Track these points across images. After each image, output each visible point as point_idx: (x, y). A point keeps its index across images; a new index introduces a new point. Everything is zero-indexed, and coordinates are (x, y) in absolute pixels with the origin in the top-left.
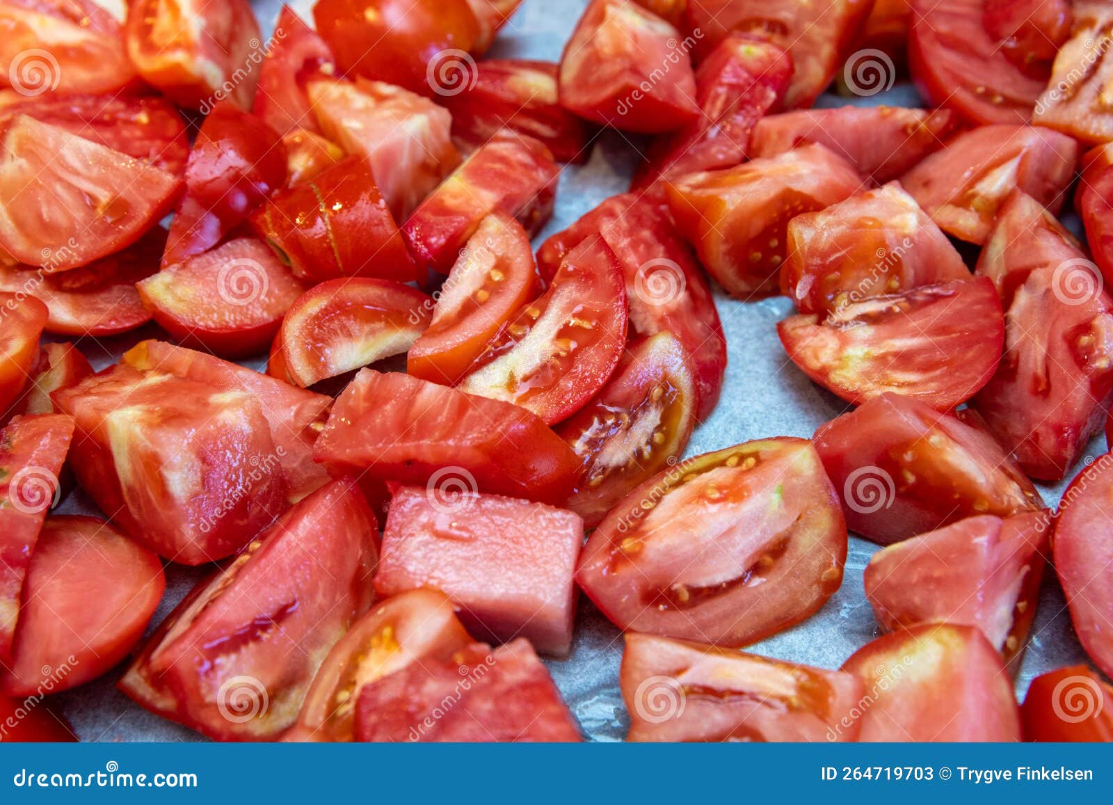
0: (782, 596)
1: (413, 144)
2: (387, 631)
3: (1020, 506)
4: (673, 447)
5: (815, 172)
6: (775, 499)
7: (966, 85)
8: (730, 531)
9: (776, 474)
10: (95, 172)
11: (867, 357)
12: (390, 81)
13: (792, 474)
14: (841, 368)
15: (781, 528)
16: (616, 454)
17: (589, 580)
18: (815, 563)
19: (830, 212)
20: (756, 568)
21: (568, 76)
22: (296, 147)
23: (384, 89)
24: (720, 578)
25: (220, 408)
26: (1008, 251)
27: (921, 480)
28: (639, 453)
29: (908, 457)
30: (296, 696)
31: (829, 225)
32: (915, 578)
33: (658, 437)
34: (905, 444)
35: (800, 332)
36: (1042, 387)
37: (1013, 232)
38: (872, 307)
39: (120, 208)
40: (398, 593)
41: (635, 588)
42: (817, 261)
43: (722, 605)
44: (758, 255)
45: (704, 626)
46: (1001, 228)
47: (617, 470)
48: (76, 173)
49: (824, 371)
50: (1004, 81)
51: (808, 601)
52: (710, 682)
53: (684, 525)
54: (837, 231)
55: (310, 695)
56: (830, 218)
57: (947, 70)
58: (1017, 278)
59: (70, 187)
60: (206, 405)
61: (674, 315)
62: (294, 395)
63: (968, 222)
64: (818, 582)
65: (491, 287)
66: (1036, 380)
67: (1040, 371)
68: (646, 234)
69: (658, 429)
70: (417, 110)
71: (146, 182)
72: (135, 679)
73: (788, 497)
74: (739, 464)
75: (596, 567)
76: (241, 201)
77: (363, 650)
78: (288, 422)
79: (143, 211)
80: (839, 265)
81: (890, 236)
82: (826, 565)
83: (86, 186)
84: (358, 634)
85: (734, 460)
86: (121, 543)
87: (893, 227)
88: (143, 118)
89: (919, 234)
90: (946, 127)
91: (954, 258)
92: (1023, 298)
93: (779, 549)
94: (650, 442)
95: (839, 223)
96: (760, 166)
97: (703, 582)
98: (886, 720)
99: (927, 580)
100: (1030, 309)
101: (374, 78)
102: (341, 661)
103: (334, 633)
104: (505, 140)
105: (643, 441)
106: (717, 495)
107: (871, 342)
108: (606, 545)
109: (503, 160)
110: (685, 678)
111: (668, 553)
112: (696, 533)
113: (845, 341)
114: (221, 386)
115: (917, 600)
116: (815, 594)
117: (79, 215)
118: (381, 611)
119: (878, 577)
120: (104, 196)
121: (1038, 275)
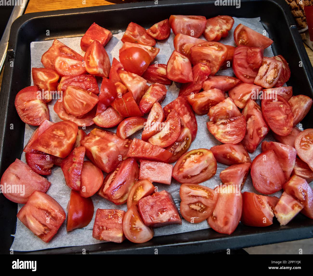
0: (206, 176)
1: (140, 88)
2: (141, 187)
3: (246, 161)
4: (188, 147)
5: (214, 95)
6: (206, 162)
7: (243, 75)
8: (198, 167)
9: (206, 158)
10: (83, 98)
11: (222, 132)
12: (135, 73)
13: (208, 158)
14: (218, 134)
15: (206, 166)
16: (178, 150)
17: (174, 176)
18: (212, 171)
19: (217, 106)
20: (202, 172)
21: (169, 70)
22: (118, 86)
23: (134, 75)
24: (196, 174)
25: (110, 147)
26: (248, 110)
27: (230, 157)
28: (182, 149)
29: (228, 155)
30: (127, 195)
31: (217, 109)
32: (228, 176)
33: (185, 146)
34: (228, 153)
35: (210, 125)
36: (252, 137)
37: (249, 107)
38: (223, 121)
39: (88, 105)
40: (143, 180)
41: (182, 176)
42: (214, 115)
43: (196, 178)
44: (204, 109)
45: (193, 181)
46: (247, 106)
47: (178, 152)
48: (79, 98)
49: (215, 134)
50: (249, 73)
51: (210, 176)
52: (194, 194)
53: (190, 167)
54: (218, 110)
55: (129, 195)
56: (217, 107)
57: (239, 72)
58: (249, 116)
59: (78, 101)
60: (108, 146)
61: (188, 122)
62: (122, 141)
63: (241, 105)
64: (212, 173)
65: (156, 120)
66: (251, 136)
67: (251, 134)
68: (183, 105)
69: (185, 144)
70: (141, 81)
71: (92, 101)
72: (100, 193)
73: (207, 161)
74: (200, 154)
75: (175, 174)
76: (108, 101)
77: (137, 189)
78: (121, 146)
79: (92, 106)
80: (218, 115)
81: (227, 110)
82: (213, 171)
83: (82, 101)
84: (136, 186)
85: (198, 153)
86: (94, 167)
87: (228, 109)
88: (89, 79)
89: (232, 110)
90: (238, 83)
91: (238, 112)
92: (250, 120)
93: (206, 169)
94: (184, 147)
95: (218, 108)
96: (204, 93)
97: (193, 175)
98: (222, 199)
99: (230, 177)
100: (251, 123)
101: (132, 72)
102: (134, 189)
103: (132, 184)
104: (157, 85)
105: (183, 147)
106: (196, 162)
107: (223, 129)
108: (177, 169)
109: (157, 90)
110: (190, 194)
111: (187, 171)
112: (192, 168)
113: (218, 128)
114: (110, 141)
115: (228, 179)
116: (211, 175)
117: (81, 106)
118: (140, 183)
119: (222, 175)
120: (85, 103)
121: (252, 117)
